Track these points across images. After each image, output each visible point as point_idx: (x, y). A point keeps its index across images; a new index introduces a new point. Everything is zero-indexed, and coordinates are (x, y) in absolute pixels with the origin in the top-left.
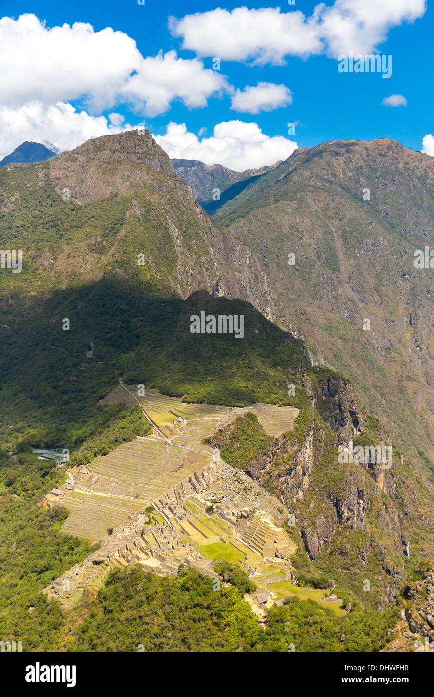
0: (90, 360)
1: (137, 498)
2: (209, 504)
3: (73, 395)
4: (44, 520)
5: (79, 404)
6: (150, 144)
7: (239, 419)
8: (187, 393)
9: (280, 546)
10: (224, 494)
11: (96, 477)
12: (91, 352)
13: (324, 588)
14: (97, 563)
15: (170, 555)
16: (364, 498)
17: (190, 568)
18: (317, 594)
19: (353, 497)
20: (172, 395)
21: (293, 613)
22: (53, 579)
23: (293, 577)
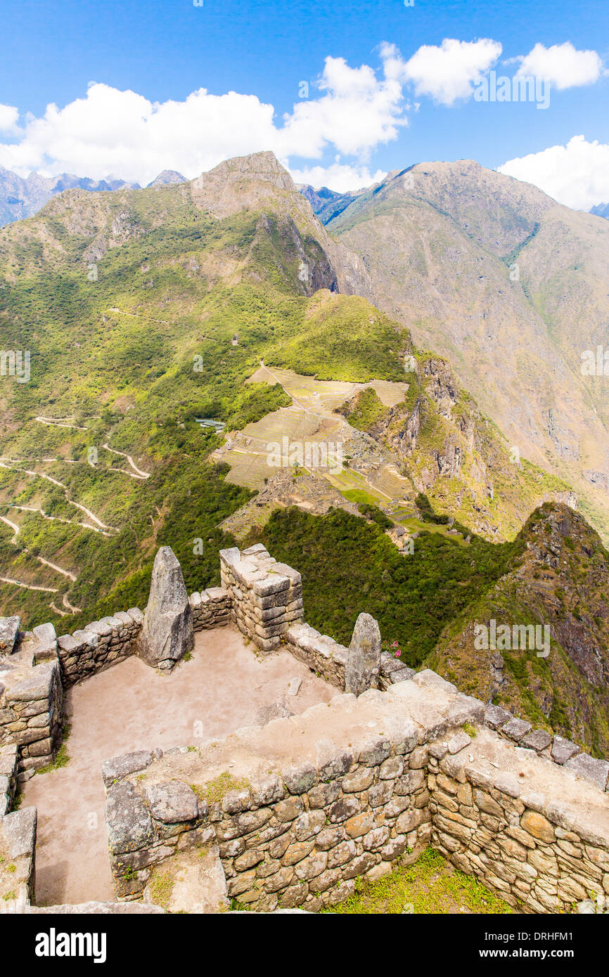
0: (235, 348)
2: (346, 460)
3: (224, 376)
4: (212, 473)
5: (230, 383)
6: (274, 164)
7: (362, 393)
8: (317, 373)
9: (407, 492)
10: (355, 452)
11: (250, 439)
12: (236, 341)
13: (445, 524)
14: (260, 505)
15: (320, 499)
16: (460, 454)
17: (338, 509)
18: (440, 529)
19: (452, 454)
20: (305, 374)
21: (427, 544)
22: (224, 517)
23: (419, 516)
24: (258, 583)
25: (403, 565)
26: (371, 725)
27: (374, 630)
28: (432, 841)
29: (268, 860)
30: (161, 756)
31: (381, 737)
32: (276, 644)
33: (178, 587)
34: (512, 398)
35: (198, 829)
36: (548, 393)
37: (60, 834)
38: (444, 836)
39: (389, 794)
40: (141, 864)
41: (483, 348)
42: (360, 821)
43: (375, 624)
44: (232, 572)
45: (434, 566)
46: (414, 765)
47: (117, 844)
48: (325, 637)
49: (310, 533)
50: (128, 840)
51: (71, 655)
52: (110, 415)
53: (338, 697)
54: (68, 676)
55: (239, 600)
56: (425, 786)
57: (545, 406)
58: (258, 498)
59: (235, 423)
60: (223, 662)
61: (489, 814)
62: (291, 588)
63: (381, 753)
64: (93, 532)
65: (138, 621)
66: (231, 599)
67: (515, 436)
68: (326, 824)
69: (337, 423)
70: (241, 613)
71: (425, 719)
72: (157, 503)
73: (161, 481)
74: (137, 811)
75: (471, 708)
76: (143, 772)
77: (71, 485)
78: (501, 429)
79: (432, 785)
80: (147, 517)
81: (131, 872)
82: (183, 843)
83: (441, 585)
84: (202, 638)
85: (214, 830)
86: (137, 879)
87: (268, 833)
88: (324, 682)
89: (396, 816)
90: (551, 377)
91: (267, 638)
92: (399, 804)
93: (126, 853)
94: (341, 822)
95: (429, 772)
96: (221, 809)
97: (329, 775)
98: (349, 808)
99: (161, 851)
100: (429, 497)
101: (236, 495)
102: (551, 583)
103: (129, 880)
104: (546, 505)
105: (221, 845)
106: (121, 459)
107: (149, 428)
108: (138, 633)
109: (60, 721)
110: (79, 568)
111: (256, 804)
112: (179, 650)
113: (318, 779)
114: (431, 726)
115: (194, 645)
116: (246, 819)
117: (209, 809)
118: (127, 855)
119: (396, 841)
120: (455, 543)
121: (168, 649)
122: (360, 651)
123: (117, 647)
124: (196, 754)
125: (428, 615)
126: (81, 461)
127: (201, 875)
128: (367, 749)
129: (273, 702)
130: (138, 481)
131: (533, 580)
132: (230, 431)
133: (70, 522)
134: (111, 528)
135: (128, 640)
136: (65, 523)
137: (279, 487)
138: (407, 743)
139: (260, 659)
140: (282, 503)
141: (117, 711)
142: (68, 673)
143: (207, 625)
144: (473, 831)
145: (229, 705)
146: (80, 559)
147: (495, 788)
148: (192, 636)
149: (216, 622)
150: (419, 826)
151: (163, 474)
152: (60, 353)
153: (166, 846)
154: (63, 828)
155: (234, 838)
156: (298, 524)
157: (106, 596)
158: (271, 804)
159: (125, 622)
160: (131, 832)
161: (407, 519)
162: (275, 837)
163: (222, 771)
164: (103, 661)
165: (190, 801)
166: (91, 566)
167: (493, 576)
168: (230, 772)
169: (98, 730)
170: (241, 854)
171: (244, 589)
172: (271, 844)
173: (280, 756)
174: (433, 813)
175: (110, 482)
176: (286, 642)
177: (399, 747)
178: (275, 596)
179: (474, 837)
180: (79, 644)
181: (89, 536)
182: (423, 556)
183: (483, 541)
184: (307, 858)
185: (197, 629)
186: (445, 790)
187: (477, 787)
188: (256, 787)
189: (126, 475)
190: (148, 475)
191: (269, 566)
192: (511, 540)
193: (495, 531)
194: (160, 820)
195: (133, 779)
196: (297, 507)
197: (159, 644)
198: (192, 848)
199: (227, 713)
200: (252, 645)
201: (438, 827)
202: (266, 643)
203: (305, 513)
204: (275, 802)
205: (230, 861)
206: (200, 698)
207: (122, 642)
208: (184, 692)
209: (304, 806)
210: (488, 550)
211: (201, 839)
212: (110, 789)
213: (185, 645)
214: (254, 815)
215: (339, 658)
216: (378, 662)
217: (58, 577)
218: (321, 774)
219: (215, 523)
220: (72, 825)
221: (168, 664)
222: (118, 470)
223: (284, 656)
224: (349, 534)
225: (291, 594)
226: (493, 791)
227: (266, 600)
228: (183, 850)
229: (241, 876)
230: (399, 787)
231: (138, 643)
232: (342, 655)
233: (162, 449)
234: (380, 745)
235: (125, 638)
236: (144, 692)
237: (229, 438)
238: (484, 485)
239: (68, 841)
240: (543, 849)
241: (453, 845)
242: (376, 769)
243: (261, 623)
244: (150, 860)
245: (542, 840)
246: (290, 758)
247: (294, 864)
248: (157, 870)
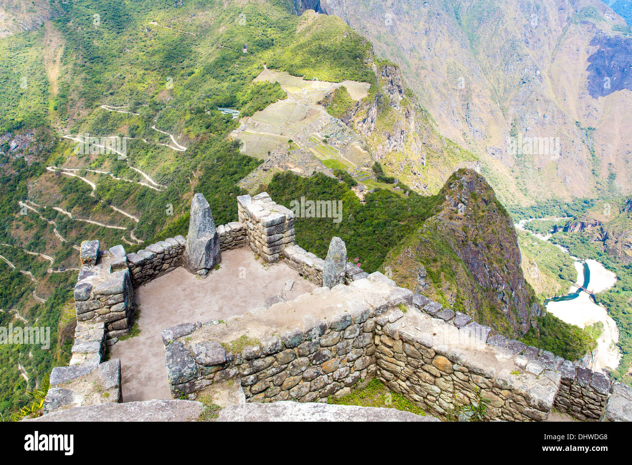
0: (245, 55)
1: (281, 134)
2: (325, 138)
3: (237, 76)
4: (231, 147)
5: (242, 81)
7: (337, 90)
8: (305, 74)
9: (367, 161)
10: (331, 133)
11: (257, 123)
12: (246, 49)
13: (392, 183)
14: (265, 170)
15: (307, 166)
16: (404, 135)
17: (319, 173)
18: (388, 186)
19: (398, 135)
20: (296, 76)
21: (379, 196)
22: (240, 178)
23: (374, 178)
24: (264, 218)
25: (363, 211)
26: (339, 305)
27: (342, 248)
28: (376, 374)
29: (272, 387)
30: (201, 326)
31: (346, 313)
32: (277, 259)
33: (209, 221)
34: (442, 95)
35: (227, 369)
36: (467, 92)
37: (137, 376)
38: (384, 372)
39: (350, 348)
40: (190, 390)
41: (424, 57)
42: (331, 364)
43: (343, 244)
44: (246, 211)
45: (384, 211)
46: (366, 330)
47: (174, 379)
48: (310, 254)
49: (300, 189)
50: (181, 376)
51: (137, 266)
52: (155, 104)
53: (317, 290)
54: (136, 280)
55: (251, 230)
56: (373, 342)
57: (464, 101)
58: (264, 165)
59: (247, 111)
61: (412, 358)
62: (287, 222)
63: (345, 323)
64: (149, 189)
65: (182, 243)
66: (245, 230)
67: (443, 122)
68: (309, 365)
69: (319, 112)
70: (252, 239)
71: (374, 302)
72: (192, 169)
73: (195, 153)
74: (186, 359)
75: (404, 295)
76: (189, 336)
77: (131, 155)
78: (434, 117)
79: (377, 342)
80: (186, 178)
81: (184, 395)
82: (217, 378)
83: (388, 224)
84: (227, 255)
85: (237, 370)
87: (272, 371)
88: (309, 283)
89: (354, 360)
90: (471, 79)
91: (270, 255)
92: (356, 353)
93: (180, 384)
94: (319, 364)
95: (376, 334)
96: (241, 357)
97: (312, 336)
98: (324, 356)
99: (203, 382)
100: (382, 164)
101: (248, 163)
102: (460, 222)
104: (460, 170)
105: (242, 379)
106: (165, 137)
107: (185, 114)
108: (182, 252)
109: (132, 308)
110: (140, 213)
111: (264, 354)
112: (211, 263)
113: (304, 338)
114: (378, 306)
115: (221, 260)
116: (258, 363)
117: (234, 358)
119: (354, 375)
120: (398, 196)
121: (203, 262)
122: (333, 262)
123: (169, 261)
124: (224, 325)
125: (378, 243)
126: (136, 138)
127: (229, 395)
128: (336, 320)
129: (275, 295)
130: (179, 153)
131: (448, 220)
132: (243, 117)
133: (131, 181)
134: (161, 186)
135: (175, 256)
136: (128, 182)
137: (279, 158)
138: (362, 317)
139: (266, 268)
140: (280, 169)
141: (171, 301)
142: (136, 278)
143: (230, 247)
144: (402, 368)
145: (246, 297)
146: (140, 207)
147: (417, 342)
148: (220, 253)
149: (236, 245)
150: (369, 366)
151: (196, 148)
152: (115, 56)
153: (207, 379)
154: (139, 372)
155: (250, 374)
156: (291, 183)
157: (160, 232)
158: (274, 354)
159: (173, 245)
160: (183, 371)
161: (366, 180)
162: (277, 373)
163: (241, 335)
164: (159, 270)
165: (221, 352)
166: (148, 212)
167: (422, 218)
168: (247, 335)
169: (159, 313)
170: (255, 384)
171: (254, 222)
172: (274, 378)
173: (279, 325)
174: (377, 358)
175: (158, 153)
176: (283, 257)
177: (357, 319)
178: (276, 227)
179: (403, 372)
180: (142, 259)
181: (146, 191)
182: (376, 205)
183: (417, 195)
184: (298, 385)
185: (223, 249)
186: (385, 345)
187: (406, 342)
188: (264, 344)
189: (170, 148)
190: (185, 149)
191: (271, 207)
192: (436, 194)
193: (425, 188)
194: (202, 364)
195: (183, 340)
196: (291, 172)
197: (197, 259)
198: (223, 380)
199: (244, 302)
200: (261, 260)
201: (381, 367)
202: (270, 258)
203: (297, 176)
204: (276, 353)
205: (248, 388)
206: (226, 293)
207: (172, 258)
208: (215, 290)
209: (295, 355)
210: (420, 201)
211: (229, 375)
212: (168, 346)
213: (215, 259)
214: (263, 361)
215: (318, 267)
216: (344, 268)
217: (126, 219)
218: (306, 335)
219: (234, 183)
220: (145, 371)
221: (203, 271)
222: (164, 145)
223: (282, 266)
224: (327, 190)
225: (286, 226)
226: (416, 344)
227: (269, 229)
228: (217, 382)
229: (255, 396)
230: (356, 343)
231: (183, 258)
232: (321, 265)
233: (195, 130)
234: (345, 318)
235: (174, 255)
236: (189, 290)
237: (242, 121)
238: (419, 156)
239: (143, 380)
240: (445, 377)
241: (389, 376)
242: (342, 332)
243: (267, 244)
244: (196, 387)
245: (445, 372)
246: (286, 326)
247: (289, 389)
248: (202, 393)
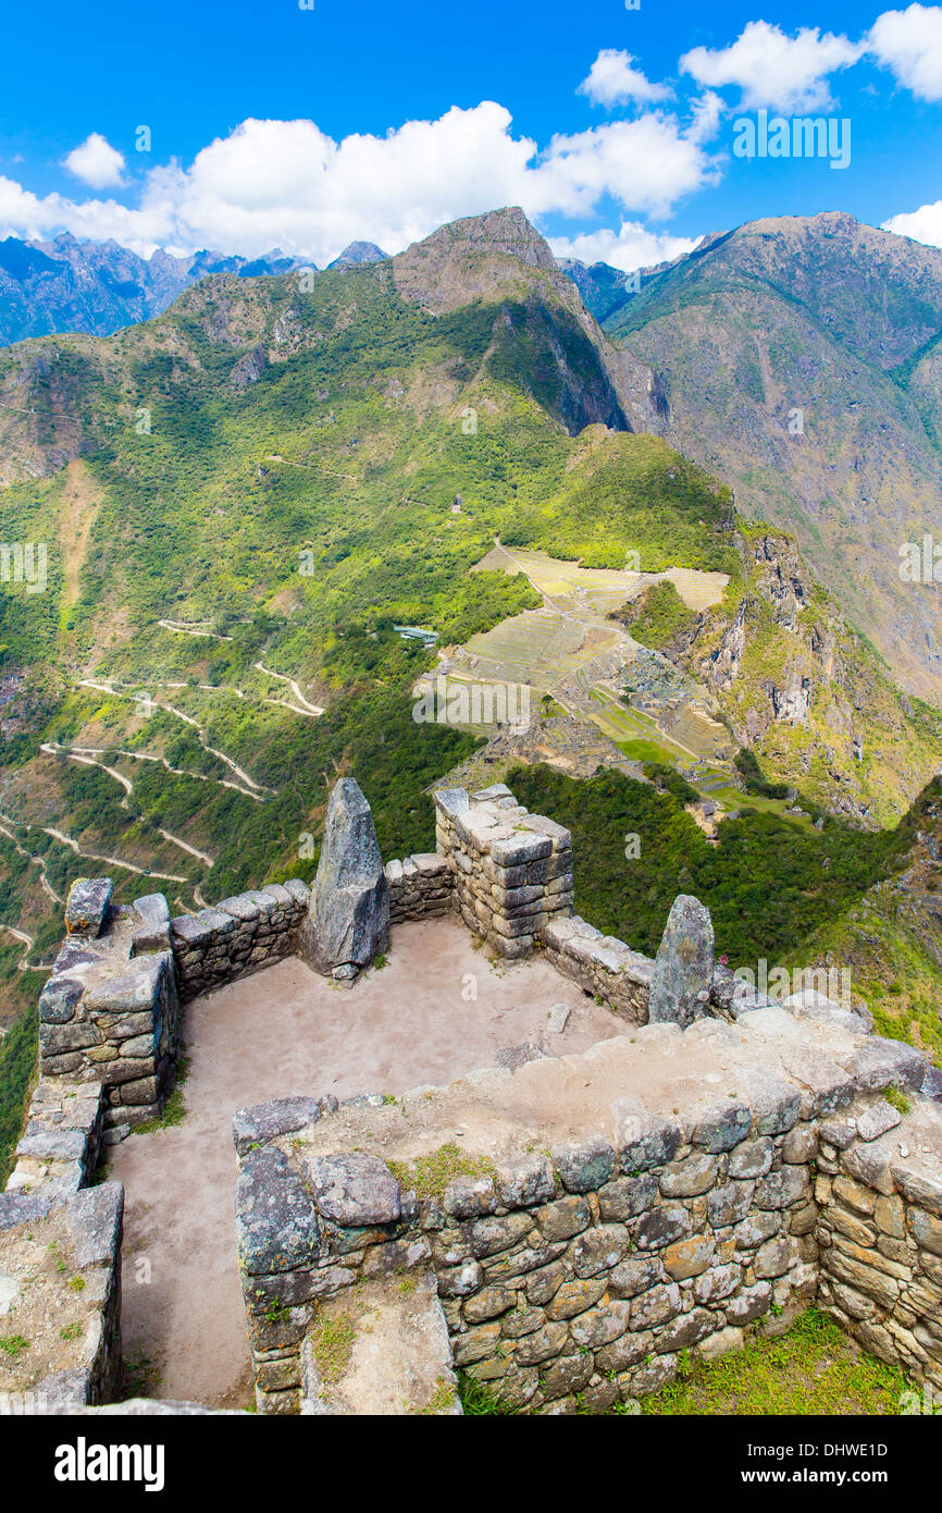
0: (457, 518)
3: (438, 560)
5: (447, 571)
6: (522, 227)
8: (583, 556)
9: (721, 746)
10: (639, 681)
11: (475, 658)
12: (458, 507)
13: (782, 798)
14: (490, 761)
15: (583, 754)
16: (809, 688)
17: (611, 771)
18: (774, 805)
19: (796, 688)
20: (565, 560)
21: (752, 829)
22: (434, 778)
23: (740, 784)
24: (499, 844)
25: (712, 860)
26: (713, 1078)
27: (701, 926)
28: (819, 1296)
29: (523, 1307)
30: (335, 1109)
31: (733, 1100)
32: (527, 949)
33: (366, 846)
34: (899, 600)
35: (400, 1242)
37: (166, 1235)
38: (845, 1290)
39: (744, 1205)
40: (297, 1296)
41: (853, 517)
42: (690, 1250)
44: (456, 828)
45: (764, 863)
46: (791, 1156)
47: (255, 1257)
48: (611, 940)
50: (276, 1251)
51: (193, 948)
52: (266, 618)
54: (187, 981)
55: (466, 873)
56: (810, 1196)
58: (487, 749)
59: (455, 634)
60: (438, 973)
62: (555, 855)
63: (733, 1130)
64: (239, 795)
65: (301, 899)
66: (452, 873)
67: (902, 661)
68: (629, 1251)
69: (613, 636)
70: (468, 896)
71: (813, 1075)
72: (333, 754)
73: (339, 720)
74: (290, 1199)
75: (896, 1064)
78: (880, 649)
79: (822, 1194)
80: (319, 775)
81: (278, 1309)
82: (372, 1265)
83: (774, 894)
84: (405, 933)
85: (428, 1245)
86: (289, 1321)
87: (525, 1259)
88: (609, 1015)
89: (756, 1247)
91: (512, 938)
92: (761, 1226)
93: (272, 1273)
94: (655, 1249)
95: (819, 1170)
96: (442, 1208)
97: (638, 1162)
98: (672, 1226)
99: (333, 1275)
100: (758, 754)
101: (453, 744)
103: (275, 1323)
105: (441, 1274)
106: (281, 685)
108: (300, 918)
109: (172, 1050)
110: (218, 847)
111: (504, 1204)
112: (366, 951)
113: (618, 1168)
114: (826, 1087)
115: (390, 944)
116: (487, 1230)
117: (420, 1210)
118: (271, 1278)
119: (753, 1291)
120: (798, 829)
121: (348, 947)
122: (677, 959)
123: (267, 940)
124: (397, 1110)
125: (751, 940)
127: (404, 1324)
128: (707, 1122)
129: (522, 1042)
130: (306, 719)
131: (925, 892)
132: (446, 645)
133: (205, 778)
134: (266, 789)
135: (283, 930)
136: (199, 780)
138: (781, 1116)
139: (499, 971)
140: (523, 759)
141: (265, 1041)
142: (188, 976)
143: (412, 913)
144: (903, 1284)
146: (219, 833)
148: (388, 928)
149: (426, 910)
151: (343, 710)
153: (343, 1267)
154: (171, 1224)
155: (464, 1260)
156: (548, 791)
158: (531, 1206)
159: (280, 900)
160: (279, 1237)
161: (720, 788)
162: (539, 1267)
163: (444, 1141)
164: (243, 961)
165: (386, 1188)
166: (234, 846)
167: (859, 884)
168: (459, 1145)
170: (476, 1292)
171: (475, 854)
172: (530, 1279)
173: (549, 1122)
176: (543, 945)
177: (766, 1122)
178: (527, 867)
179: (904, 1296)
180: (205, 931)
181: (233, 800)
182: (745, 849)
183: (845, 828)
184: (594, 1309)
185: (396, 919)
186: (849, 1207)
187: (916, 1204)
188: (505, 1173)
189: (291, 710)
190: (322, 713)
191: (516, 818)
192: (891, 827)
193: (863, 812)
194: (332, 1219)
195: (286, 1144)
196: (546, 766)
197: (333, 938)
198: (388, 1274)
199: (445, 1054)
200: (486, 949)
201: (833, 1273)
202: (510, 946)
203: (560, 775)
204: (538, 1204)
205: (456, 1304)
206: (400, 1029)
207: (275, 932)
208: (373, 1018)
209: (591, 1215)
210: (852, 841)
211: (406, 1259)
212: (246, 1158)
213: (376, 942)
214: (501, 1225)
215: (636, 974)
216: (708, 980)
217: (187, 860)
218: (623, 1159)
219: (421, 787)
220: (188, 1220)
221: (347, 970)
222: (276, 702)
223: (540, 969)
224: (628, 809)
225: (553, 866)
227: (512, 872)
228: (372, 1277)
229: (474, 1331)
230: (763, 1194)
231: (300, 933)
232: (642, 969)
233: (342, 672)
234: (732, 1114)
235: (280, 927)
236: (309, 1014)
237: (443, 655)
238: (847, 738)
239: (179, 1246)
241: (861, 1307)
242: (722, 1158)
243: (503, 911)
244: (313, 1289)
246: (566, 1127)
247: (569, 1318)
248: (327, 1308)
